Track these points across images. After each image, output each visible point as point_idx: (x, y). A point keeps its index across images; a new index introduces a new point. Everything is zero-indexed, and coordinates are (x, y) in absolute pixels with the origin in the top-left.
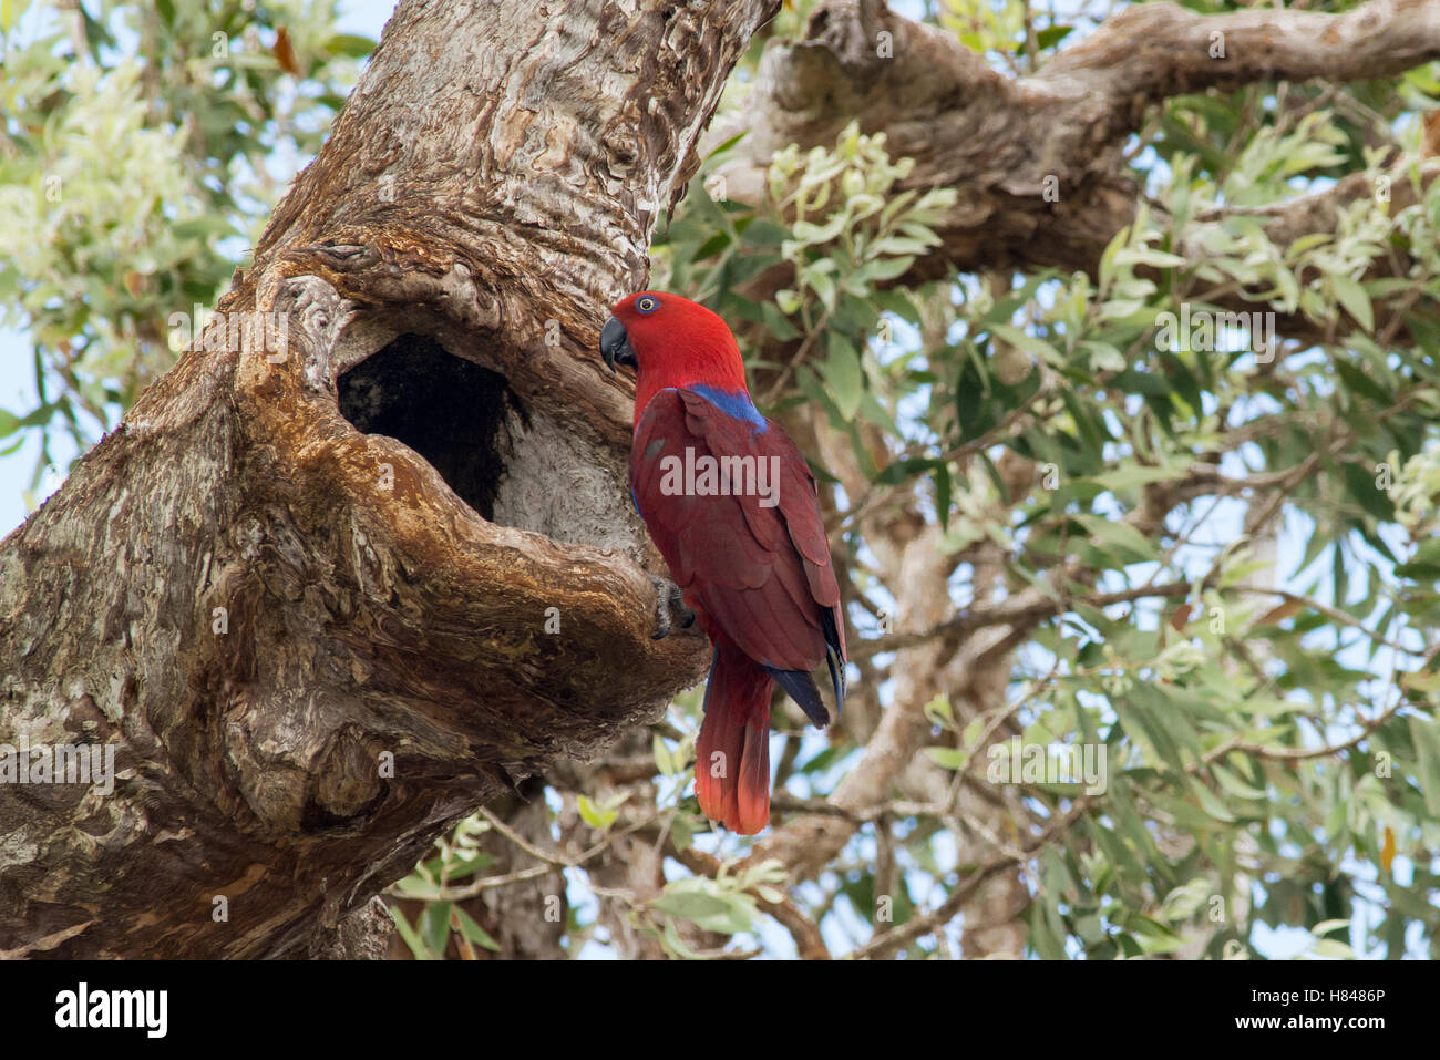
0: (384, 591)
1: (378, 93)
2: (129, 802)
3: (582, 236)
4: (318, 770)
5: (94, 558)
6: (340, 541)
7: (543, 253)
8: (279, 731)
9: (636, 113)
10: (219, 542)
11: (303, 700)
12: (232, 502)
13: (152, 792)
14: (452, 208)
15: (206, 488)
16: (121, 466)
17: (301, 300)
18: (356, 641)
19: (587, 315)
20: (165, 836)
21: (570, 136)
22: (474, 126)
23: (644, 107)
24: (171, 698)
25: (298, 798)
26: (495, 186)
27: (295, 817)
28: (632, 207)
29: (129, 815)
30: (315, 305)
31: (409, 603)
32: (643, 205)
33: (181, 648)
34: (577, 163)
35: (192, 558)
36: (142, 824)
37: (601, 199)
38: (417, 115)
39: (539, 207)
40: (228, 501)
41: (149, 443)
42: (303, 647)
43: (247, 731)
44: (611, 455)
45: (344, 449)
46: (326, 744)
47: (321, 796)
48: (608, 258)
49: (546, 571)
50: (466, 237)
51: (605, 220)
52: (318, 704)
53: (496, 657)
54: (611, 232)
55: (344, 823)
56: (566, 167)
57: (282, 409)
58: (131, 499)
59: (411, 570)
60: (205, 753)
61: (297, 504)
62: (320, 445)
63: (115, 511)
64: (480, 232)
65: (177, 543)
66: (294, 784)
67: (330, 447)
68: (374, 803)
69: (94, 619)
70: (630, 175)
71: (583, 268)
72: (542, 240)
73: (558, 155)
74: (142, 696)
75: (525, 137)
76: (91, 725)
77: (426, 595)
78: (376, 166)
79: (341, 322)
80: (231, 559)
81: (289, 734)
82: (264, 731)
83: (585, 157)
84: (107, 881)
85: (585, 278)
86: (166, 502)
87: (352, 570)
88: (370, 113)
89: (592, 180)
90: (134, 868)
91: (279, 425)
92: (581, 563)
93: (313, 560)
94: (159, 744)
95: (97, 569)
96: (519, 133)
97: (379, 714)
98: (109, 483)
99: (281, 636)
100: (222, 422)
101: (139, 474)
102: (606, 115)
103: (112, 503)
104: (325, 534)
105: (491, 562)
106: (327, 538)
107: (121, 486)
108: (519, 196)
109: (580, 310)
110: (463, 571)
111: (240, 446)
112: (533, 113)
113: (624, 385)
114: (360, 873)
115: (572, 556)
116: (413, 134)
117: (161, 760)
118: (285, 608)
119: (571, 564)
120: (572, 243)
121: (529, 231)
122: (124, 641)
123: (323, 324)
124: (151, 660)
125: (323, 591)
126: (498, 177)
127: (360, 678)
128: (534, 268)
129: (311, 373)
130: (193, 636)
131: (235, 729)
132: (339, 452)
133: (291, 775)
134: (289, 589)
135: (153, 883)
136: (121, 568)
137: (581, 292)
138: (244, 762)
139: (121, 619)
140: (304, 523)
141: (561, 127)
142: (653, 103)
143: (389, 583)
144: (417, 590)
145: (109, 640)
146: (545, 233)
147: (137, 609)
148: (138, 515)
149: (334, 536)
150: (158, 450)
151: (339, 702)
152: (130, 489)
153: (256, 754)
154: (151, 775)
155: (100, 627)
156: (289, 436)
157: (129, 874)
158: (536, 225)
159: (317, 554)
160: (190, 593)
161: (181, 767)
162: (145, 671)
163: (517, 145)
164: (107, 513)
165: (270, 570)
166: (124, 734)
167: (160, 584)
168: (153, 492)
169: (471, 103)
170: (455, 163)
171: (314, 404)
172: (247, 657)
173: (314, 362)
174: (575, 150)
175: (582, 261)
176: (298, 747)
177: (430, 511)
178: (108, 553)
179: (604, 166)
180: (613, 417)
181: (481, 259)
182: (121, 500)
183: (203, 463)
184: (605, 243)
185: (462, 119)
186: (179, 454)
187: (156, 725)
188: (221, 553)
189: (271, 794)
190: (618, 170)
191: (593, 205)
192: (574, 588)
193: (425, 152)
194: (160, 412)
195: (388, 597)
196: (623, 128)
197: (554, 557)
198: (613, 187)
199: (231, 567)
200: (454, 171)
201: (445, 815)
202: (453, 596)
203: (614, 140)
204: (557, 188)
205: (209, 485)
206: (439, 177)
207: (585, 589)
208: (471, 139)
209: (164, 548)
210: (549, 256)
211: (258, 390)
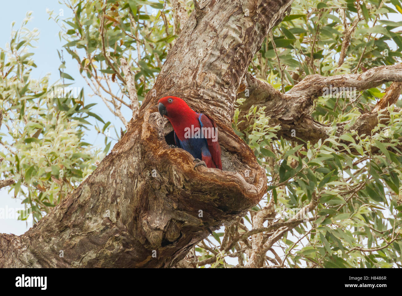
0: (181, 185)
1: (167, 71)
2: (118, 242)
3: (219, 102)
4: (166, 230)
5: (107, 184)
6: (170, 174)
7: (210, 106)
8: (156, 221)
9: (230, 73)
10: (139, 177)
11: (161, 214)
12: (142, 166)
13: (124, 240)
14: (188, 96)
15: (135, 164)
16: (112, 162)
17: (156, 118)
18: (174, 198)
19: (222, 121)
20: (127, 250)
21: (215, 78)
22: (192, 77)
23: (231, 71)
24: (128, 216)
25: (161, 237)
26: (198, 91)
27: (160, 242)
28: (230, 95)
29: (118, 245)
30: (159, 119)
31: (187, 188)
32: (232, 95)
33: (130, 203)
34: (217, 85)
35: (132, 181)
36: (122, 247)
37: (223, 93)
38: (178, 75)
39: (209, 96)
40: (141, 166)
41: (119, 156)
42: (161, 201)
43: (148, 222)
44: (229, 154)
45: (169, 151)
46: (167, 224)
47: (166, 237)
48: (225, 107)
49: (221, 177)
50: (192, 103)
51: (224, 98)
52: (165, 215)
53: (209, 200)
54: (226, 101)
55: (172, 243)
56: (214, 86)
57: (154, 143)
58: (115, 169)
59: (188, 179)
60: (137, 229)
61: (159, 165)
62: (164, 151)
63: (112, 172)
64: (195, 102)
65: (128, 178)
66: (160, 234)
67: (166, 151)
68: (179, 238)
69: (108, 198)
70: (229, 88)
71: (220, 110)
72: (210, 103)
73: (212, 83)
74: (121, 216)
75: (204, 79)
76: (108, 224)
77: (192, 185)
78: (168, 88)
79: (165, 123)
80: (142, 180)
81: (158, 222)
82: (152, 222)
83: (219, 83)
84: (113, 262)
85: (220, 112)
86: (125, 169)
87: (173, 180)
88: (166, 76)
89: (221, 89)
90: (120, 258)
91: (153, 147)
92: (229, 175)
93: (163, 179)
94: (125, 227)
95: (108, 186)
96: (203, 78)
97: (180, 216)
98: (109, 166)
99: (155, 199)
100: (138, 148)
101: (117, 163)
102: (223, 73)
103: (111, 170)
104: (166, 172)
105: (207, 176)
106: (166, 173)
107: (113, 166)
108: (204, 93)
109: (220, 119)
110: (201, 179)
111: (144, 153)
112: (206, 73)
113: (232, 137)
114: (174, 258)
115: (227, 174)
116: (178, 80)
117: (126, 231)
118: (156, 191)
119: (227, 176)
120: (217, 104)
121: (207, 101)
122: (115, 203)
123: (161, 123)
124: (123, 207)
125: (166, 186)
126: (199, 89)
127: (175, 207)
128: (208, 110)
129: (160, 134)
130: (133, 200)
131: (145, 222)
132: (169, 152)
133: (159, 232)
134: (157, 186)
135: (124, 262)
136: (114, 185)
137: (220, 116)
138: (147, 230)
139: (115, 197)
140: (160, 170)
141: (213, 76)
142: (234, 70)
143: (182, 183)
144: (189, 184)
145: (112, 203)
146: (211, 102)
147: (119, 195)
148: (118, 172)
149: (168, 173)
150: (122, 157)
151: (170, 214)
152: (115, 166)
153: (150, 227)
154: (123, 235)
155: (109, 200)
156: (155, 149)
157: (119, 260)
158: (208, 100)
159: (164, 177)
160: (132, 189)
161: (131, 232)
162: (121, 210)
163: (202, 81)
164: (109, 173)
165: (152, 182)
166: (116, 226)
167: (124, 188)
168: (121, 166)
169: (191, 72)
170: (188, 86)
171: (161, 142)
172: (147, 204)
173: (160, 132)
174: (216, 82)
175: (219, 108)
176: (160, 225)
177: (192, 165)
178: (110, 182)
179: (223, 85)
180: (230, 145)
181: (196, 108)
182: (113, 170)
183: (134, 158)
184: (224, 104)
185: (189, 75)
186: (127, 157)
187: (124, 222)
188: (140, 179)
189: (154, 237)
190: (226, 86)
191: (221, 95)
192: (228, 181)
193: (181, 83)
194: (121, 148)
195: (182, 186)
196: (227, 76)
197: (222, 174)
198: (225, 90)
199: (142, 182)
200: (188, 87)
201: (194, 242)
202: (198, 185)
203: (225, 80)
204: (213, 91)
205: (136, 163)
206: (185, 89)
207: (230, 182)
208: (191, 80)
209: (125, 179)
210: (212, 107)
211: (147, 139)
